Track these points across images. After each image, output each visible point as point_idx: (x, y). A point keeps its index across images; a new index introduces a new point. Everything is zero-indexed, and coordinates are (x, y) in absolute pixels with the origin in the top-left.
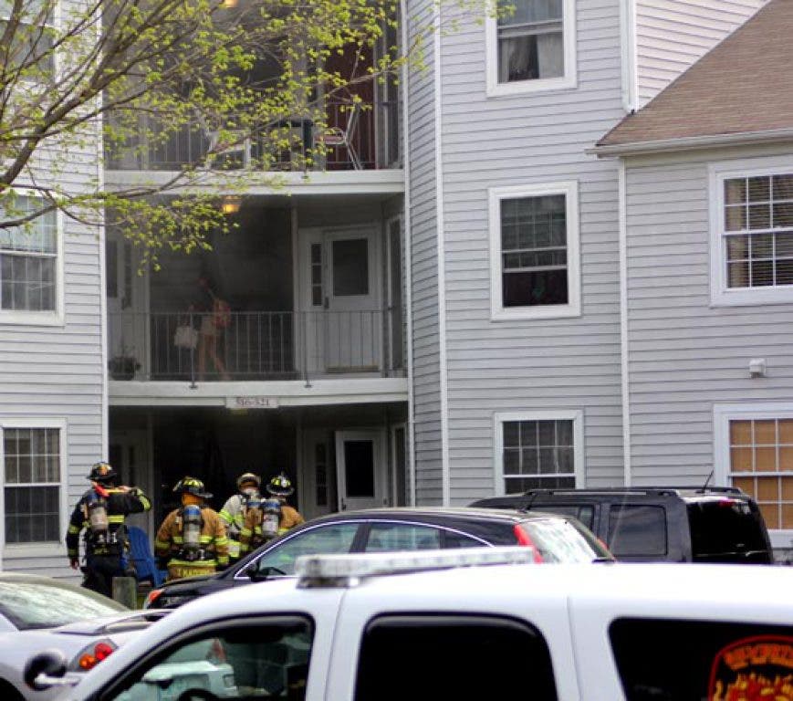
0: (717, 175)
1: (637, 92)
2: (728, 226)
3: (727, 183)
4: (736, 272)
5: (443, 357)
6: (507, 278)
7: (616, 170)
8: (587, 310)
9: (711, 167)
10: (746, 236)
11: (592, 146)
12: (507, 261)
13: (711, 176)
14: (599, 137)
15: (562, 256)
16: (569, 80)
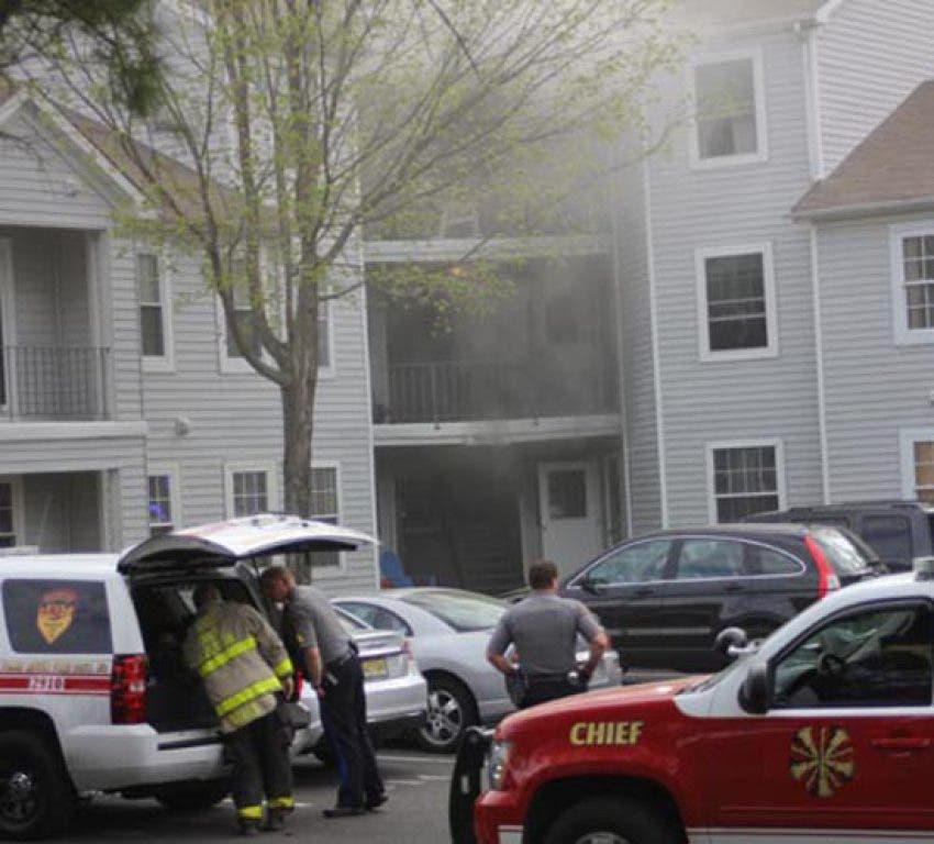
0: (897, 234)
1: (822, 165)
2: (908, 277)
3: (906, 241)
4: (915, 316)
5: (659, 395)
6: (713, 327)
7: (809, 232)
8: (785, 351)
9: (892, 227)
10: (922, 286)
11: (787, 212)
12: (713, 311)
13: (892, 236)
14: (793, 203)
15: (761, 307)
16: (763, 154)
